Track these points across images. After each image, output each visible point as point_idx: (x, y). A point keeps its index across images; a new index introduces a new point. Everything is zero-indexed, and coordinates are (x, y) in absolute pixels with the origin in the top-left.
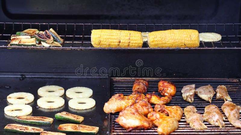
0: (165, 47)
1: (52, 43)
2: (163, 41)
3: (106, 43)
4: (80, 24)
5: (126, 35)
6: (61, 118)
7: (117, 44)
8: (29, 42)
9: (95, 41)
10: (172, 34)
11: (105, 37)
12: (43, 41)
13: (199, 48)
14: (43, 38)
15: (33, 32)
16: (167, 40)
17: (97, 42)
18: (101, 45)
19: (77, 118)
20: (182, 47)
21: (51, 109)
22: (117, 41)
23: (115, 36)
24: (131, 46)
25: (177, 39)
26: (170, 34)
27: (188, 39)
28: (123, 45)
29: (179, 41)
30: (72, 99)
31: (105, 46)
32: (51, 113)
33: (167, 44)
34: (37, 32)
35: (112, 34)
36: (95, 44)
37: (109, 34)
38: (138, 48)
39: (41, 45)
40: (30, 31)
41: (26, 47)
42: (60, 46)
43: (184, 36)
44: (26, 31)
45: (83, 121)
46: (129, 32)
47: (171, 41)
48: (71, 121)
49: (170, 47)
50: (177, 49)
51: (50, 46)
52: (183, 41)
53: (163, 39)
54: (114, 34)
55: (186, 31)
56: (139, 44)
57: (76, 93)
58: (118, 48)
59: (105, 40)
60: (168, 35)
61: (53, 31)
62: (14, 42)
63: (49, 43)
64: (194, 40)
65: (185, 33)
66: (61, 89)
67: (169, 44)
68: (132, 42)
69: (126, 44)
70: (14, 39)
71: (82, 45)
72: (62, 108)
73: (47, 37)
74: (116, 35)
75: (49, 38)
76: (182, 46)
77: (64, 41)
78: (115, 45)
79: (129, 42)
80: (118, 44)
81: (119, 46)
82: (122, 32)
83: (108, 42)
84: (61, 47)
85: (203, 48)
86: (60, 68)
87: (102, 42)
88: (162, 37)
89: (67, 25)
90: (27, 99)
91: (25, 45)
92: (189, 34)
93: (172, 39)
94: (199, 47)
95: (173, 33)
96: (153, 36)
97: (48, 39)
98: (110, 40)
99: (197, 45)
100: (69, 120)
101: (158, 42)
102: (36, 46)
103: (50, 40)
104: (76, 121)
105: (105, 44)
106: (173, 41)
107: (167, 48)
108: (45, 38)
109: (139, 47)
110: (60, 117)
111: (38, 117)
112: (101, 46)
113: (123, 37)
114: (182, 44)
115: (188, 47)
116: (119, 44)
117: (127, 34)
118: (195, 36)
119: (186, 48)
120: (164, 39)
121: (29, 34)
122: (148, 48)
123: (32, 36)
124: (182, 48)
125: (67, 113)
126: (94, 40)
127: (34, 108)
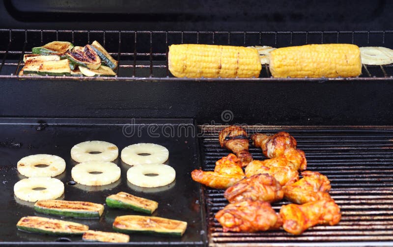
0: (300, 76)
1: (98, 69)
2: (298, 65)
3: (195, 69)
4: (145, 32)
5: (232, 54)
6: (118, 205)
7: (214, 71)
8: (56, 67)
9: (177, 65)
10: (313, 53)
11: (194, 58)
12: (83, 66)
13: (361, 79)
14: (83, 60)
15: (63, 48)
16: (305, 64)
17: (180, 67)
18: (186, 73)
19: (147, 205)
20: (330, 76)
21: (96, 186)
22: (216, 65)
23: (212, 56)
24: (240, 75)
25: (323, 62)
26: (310, 52)
27: (341, 62)
28: (226, 73)
29: (325, 66)
30: (133, 166)
31: (194, 74)
32: (98, 195)
33: (304, 70)
34: (70, 47)
35: (206, 54)
36: (176, 71)
37: (200, 54)
38: (253, 79)
39: (79, 73)
40: (56, 44)
41: (53, 77)
42: (114, 74)
43: (335, 57)
44: (49, 45)
45: (156, 210)
46: (236, 50)
47: (311, 65)
48: (135, 210)
49: (310, 76)
50: (323, 81)
51: (96, 75)
52: (333, 65)
53: (298, 61)
54: (210, 53)
55: (339, 48)
56: (254, 70)
57: (139, 154)
58: (217, 78)
59: (194, 64)
60: (306, 55)
61: (99, 46)
62: (30, 68)
63: (93, 70)
64: (353, 64)
65: (336, 51)
66: (112, 148)
67: (308, 71)
68: (242, 67)
69: (232, 72)
70: (30, 61)
71: (151, 72)
72: (116, 185)
73: (90, 57)
74: (214, 54)
75: (93, 59)
76: (331, 74)
77: (119, 64)
78: (212, 73)
79: (236, 67)
80: (217, 70)
81: (219, 75)
82: (224, 50)
83: (199, 68)
84: (116, 78)
85: (368, 79)
86: (108, 108)
87: (189, 69)
88: (295, 59)
89: (121, 33)
90: (54, 167)
91: (51, 73)
92: (344, 53)
93: (314, 63)
94: (360, 76)
95: (315, 51)
96: (280, 56)
97: (91, 61)
98: (202, 63)
99: (357, 73)
100: (132, 208)
101: (289, 68)
102: (71, 75)
103: (96, 63)
104: (144, 210)
105: (194, 72)
106: (315, 65)
107: (304, 79)
108: (87, 61)
109: (255, 76)
110: (116, 203)
111: (75, 202)
112: (187, 75)
113: (225, 59)
114: (330, 71)
115: (341, 77)
116: (220, 71)
117: (234, 53)
118: (353, 56)
119: (338, 78)
120: (300, 62)
121: (55, 50)
122: (271, 79)
123: (63, 56)
124: (331, 78)
125: (127, 196)
126: (174, 64)
127: (67, 183)
